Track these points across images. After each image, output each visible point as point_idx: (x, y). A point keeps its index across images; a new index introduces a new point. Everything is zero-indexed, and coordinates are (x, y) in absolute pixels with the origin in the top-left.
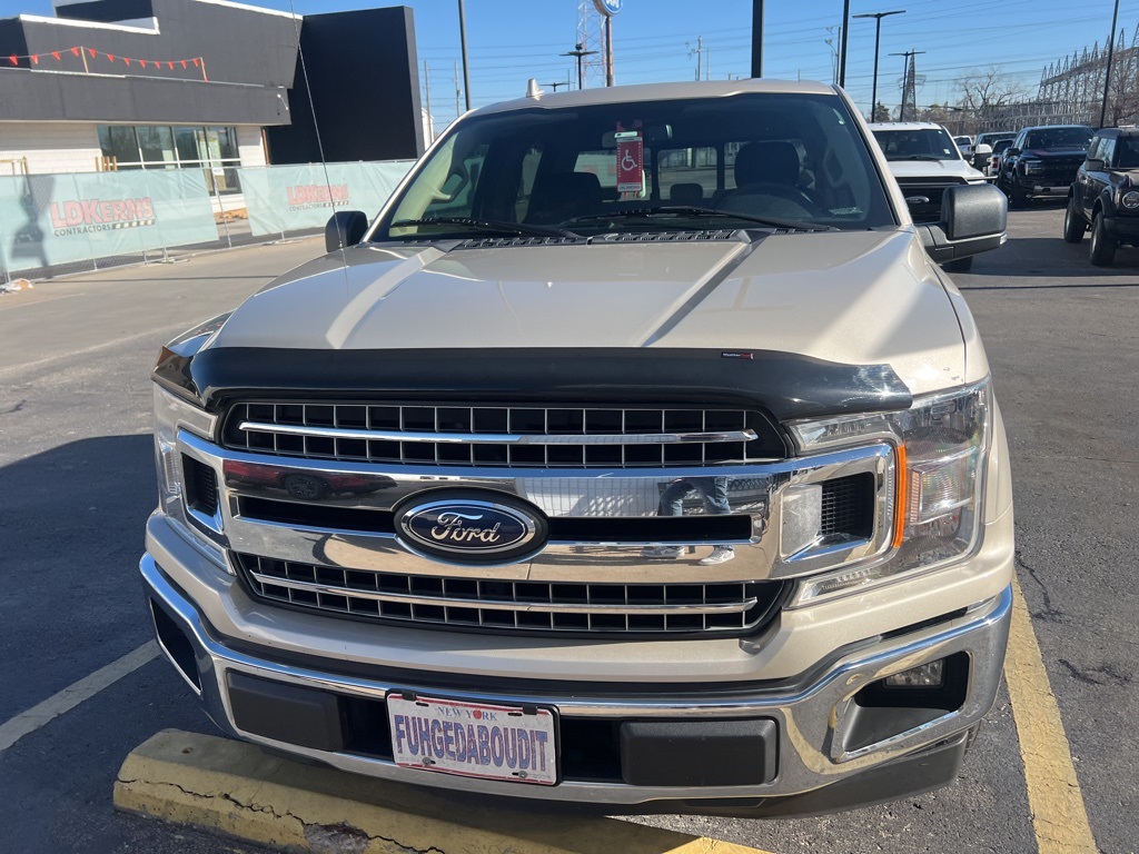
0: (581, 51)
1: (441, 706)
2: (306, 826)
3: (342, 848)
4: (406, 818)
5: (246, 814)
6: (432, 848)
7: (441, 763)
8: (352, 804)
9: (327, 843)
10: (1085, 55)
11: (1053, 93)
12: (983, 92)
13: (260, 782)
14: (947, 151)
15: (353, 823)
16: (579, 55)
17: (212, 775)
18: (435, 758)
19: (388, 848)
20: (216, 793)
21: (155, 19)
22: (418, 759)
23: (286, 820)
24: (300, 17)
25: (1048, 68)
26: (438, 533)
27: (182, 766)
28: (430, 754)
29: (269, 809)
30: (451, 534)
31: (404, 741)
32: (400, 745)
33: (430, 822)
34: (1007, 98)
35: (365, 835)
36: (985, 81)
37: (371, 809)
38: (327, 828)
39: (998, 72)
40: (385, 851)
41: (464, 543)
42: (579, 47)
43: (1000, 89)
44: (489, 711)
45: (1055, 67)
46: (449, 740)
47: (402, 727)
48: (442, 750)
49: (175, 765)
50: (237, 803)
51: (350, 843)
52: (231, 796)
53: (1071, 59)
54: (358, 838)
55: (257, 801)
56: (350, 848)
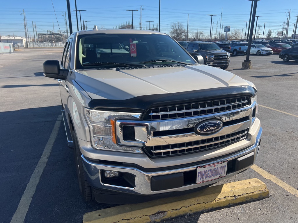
1: (208, 166)
2: (149, 216)
3: (160, 217)
4: (173, 203)
5: (132, 221)
6: (182, 207)
7: (205, 180)
8: (159, 206)
9: (156, 218)
10: (122, 26)
13: (131, 212)
14: (120, 47)
15: (161, 210)
17: (115, 216)
18: (205, 179)
19: (172, 211)
20: (120, 220)
22: (201, 181)
23: (143, 217)
25: (114, 28)
26: (205, 130)
27: (105, 218)
28: (204, 179)
29: (137, 217)
30: (208, 129)
31: (199, 177)
32: (198, 179)
33: (178, 202)
35: (164, 212)
37: (164, 205)
38: (154, 215)
40: (172, 212)
41: (210, 131)
44: (217, 164)
45: (116, 28)
46: (208, 174)
47: (199, 174)
48: (206, 177)
49: (102, 219)
50: (127, 220)
51: (161, 215)
52: (124, 219)
53: (119, 26)
54: (163, 213)
55: (133, 217)
56: (162, 216)
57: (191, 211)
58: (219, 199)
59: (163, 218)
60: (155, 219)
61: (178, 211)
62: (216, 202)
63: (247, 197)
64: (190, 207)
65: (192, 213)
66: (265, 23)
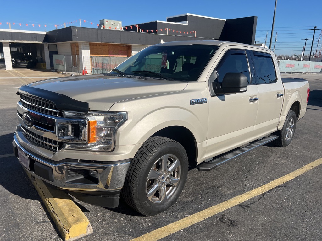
0: (316, 29)
16: (315, 30)
21: (187, 21)
24: (225, 20)
42: (315, 28)
44: (23, 153)
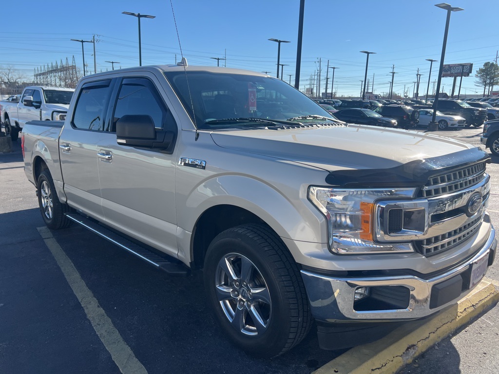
1: (479, 261)
2: (401, 356)
3: (411, 355)
5: (384, 369)
6: (430, 334)
9: (407, 357)
11: (40, 80)
12: (7, 76)
15: (410, 343)
17: (362, 367)
18: (474, 281)
19: (422, 343)
23: (395, 360)
25: (36, 69)
29: (388, 361)
32: (471, 281)
34: (19, 80)
35: (413, 346)
36: (7, 71)
38: (405, 353)
39: (12, 68)
43: (15, 76)
46: (478, 272)
47: (473, 274)
50: (379, 369)
51: (411, 351)
52: (374, 368)
53: (46, 67)
54: (412, 348)
55: (383, 362)
56: (413, 353)
57: (439, 337)
58: (460, 314)
59: (415, 356)
60: (407, 359)
61: (427, 340)
62: (460, 317)
63: (483, 305)
64: (438, 332)
65: (439, 340)
66: (290, 76)
